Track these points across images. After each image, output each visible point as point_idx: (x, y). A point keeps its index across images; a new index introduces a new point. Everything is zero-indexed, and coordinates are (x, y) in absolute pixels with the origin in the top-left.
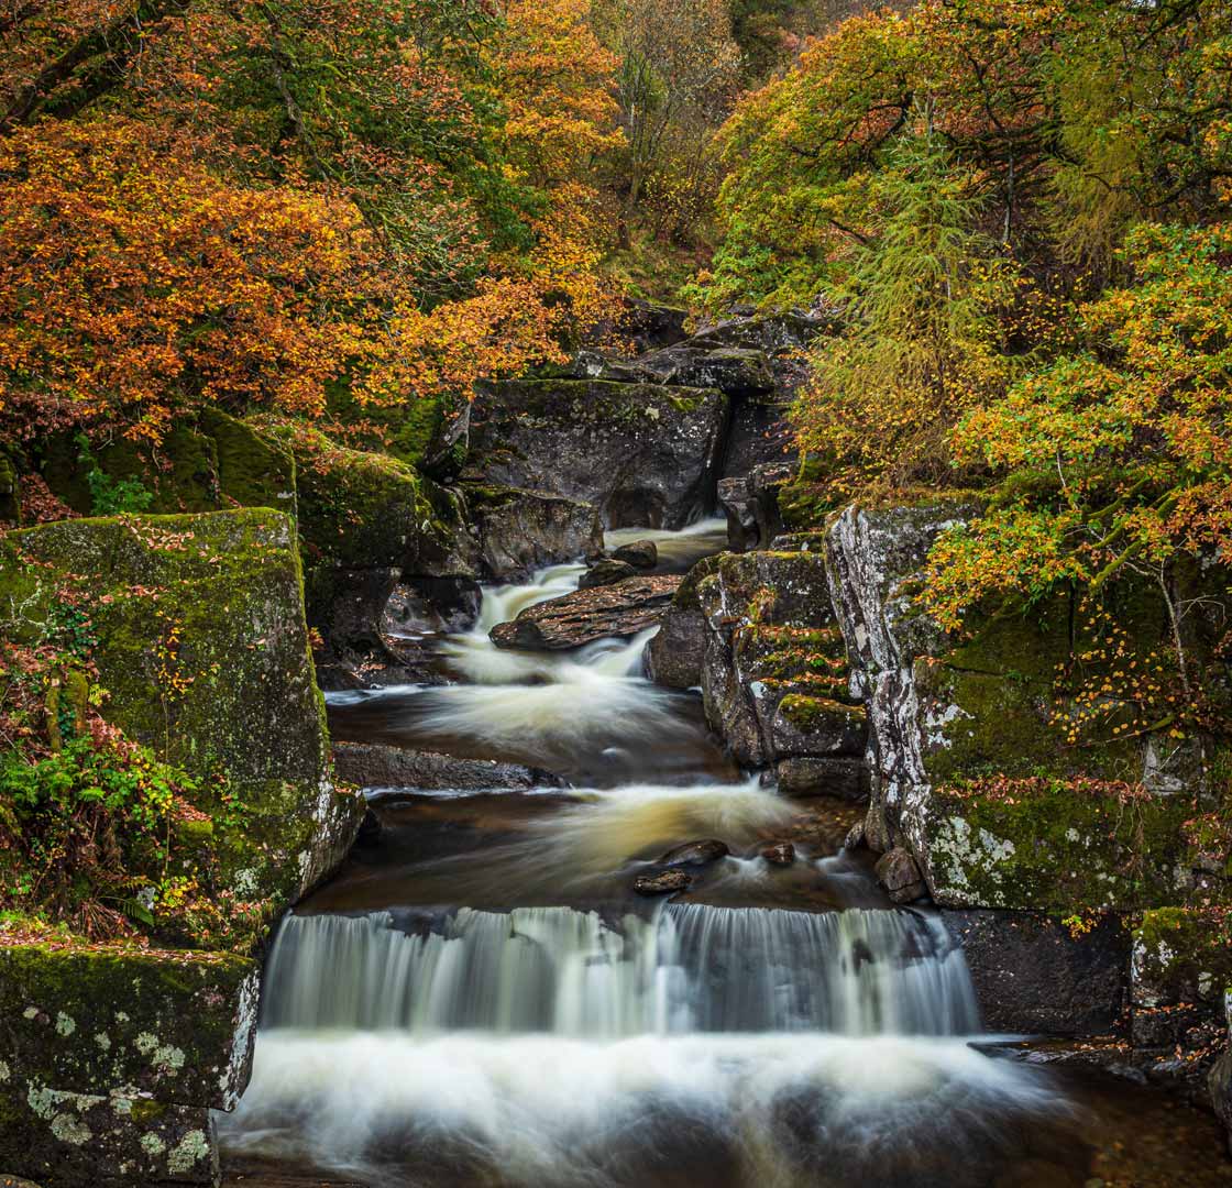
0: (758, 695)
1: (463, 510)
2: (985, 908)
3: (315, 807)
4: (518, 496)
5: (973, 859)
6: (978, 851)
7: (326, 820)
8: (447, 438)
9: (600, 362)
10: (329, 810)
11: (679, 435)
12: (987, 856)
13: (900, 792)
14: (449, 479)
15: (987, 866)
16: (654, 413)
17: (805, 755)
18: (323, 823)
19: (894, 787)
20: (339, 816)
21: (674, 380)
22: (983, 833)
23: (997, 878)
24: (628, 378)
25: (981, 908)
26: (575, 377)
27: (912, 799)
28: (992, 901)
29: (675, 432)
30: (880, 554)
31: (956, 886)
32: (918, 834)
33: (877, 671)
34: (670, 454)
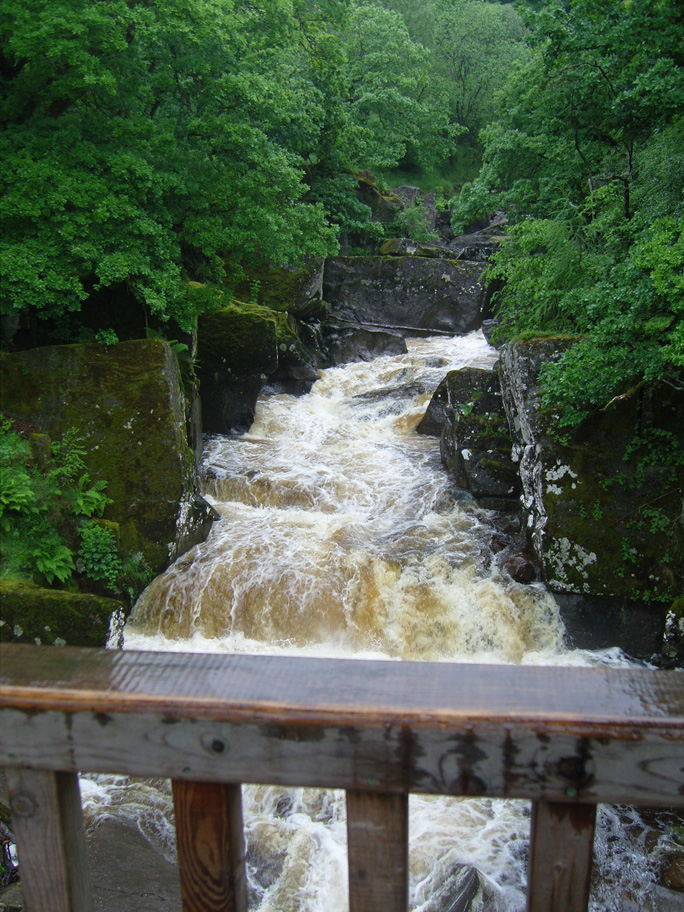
0: (466, 457)
1: (319, 339)
2: (577, 594)
3: (178, 517)
4: (355, 329)
5: (571, 563)
6: (574, 558)
7: (186, 525)
8: (308, 293)
9: (415, 245)
10: (188, 519)
11: (463, 292)
12: (580, 561)
13: (534, 522)
14: (312, 319)
15: (579, 568)
16: (447, 278)
17: (491, 496)
18: (183, 526)
19: (531, 517)
20: (195, 523)
21: (463, 257)
22: (576, 547)
23: (585, 575)
24: (431, 255)
25: (575, 593)
26: (398, 255)
27: (539, 525)
28: (582, 589)
29: (460, 289)
30: (524, 372)
31: (559, 579)
32: (539, 546)
33: (525, 445)
34: (456, 304)
